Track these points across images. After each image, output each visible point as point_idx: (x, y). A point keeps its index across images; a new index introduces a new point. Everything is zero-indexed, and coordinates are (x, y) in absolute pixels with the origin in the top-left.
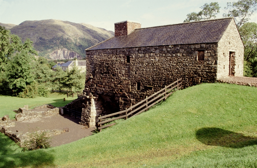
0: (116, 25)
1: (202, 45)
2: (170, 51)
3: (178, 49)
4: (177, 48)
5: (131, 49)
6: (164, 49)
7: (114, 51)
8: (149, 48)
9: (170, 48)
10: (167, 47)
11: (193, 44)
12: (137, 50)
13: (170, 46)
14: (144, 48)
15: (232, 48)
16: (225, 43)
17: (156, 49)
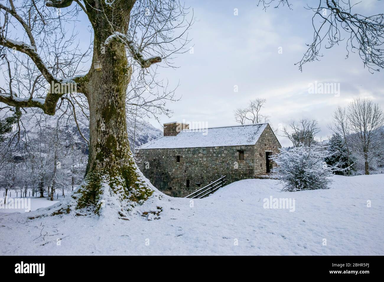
0: (165, 125)
1: (242, 147)
2: (216, 152)
3: (222, 151)
4: (222, 149)
5: (181, 150)
6: (211, 150)
7: (165, 151)
8: (197, 149)
9: (216, 149)
10: (213, 148)
11: (235, 146)
12: (187, 150)
13: (216, 148)
14: (193, 149)
15: (268, 149)
16: (261, 145)
17: (204, 150)
